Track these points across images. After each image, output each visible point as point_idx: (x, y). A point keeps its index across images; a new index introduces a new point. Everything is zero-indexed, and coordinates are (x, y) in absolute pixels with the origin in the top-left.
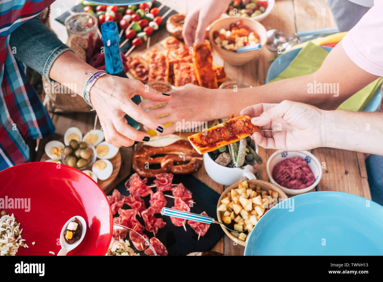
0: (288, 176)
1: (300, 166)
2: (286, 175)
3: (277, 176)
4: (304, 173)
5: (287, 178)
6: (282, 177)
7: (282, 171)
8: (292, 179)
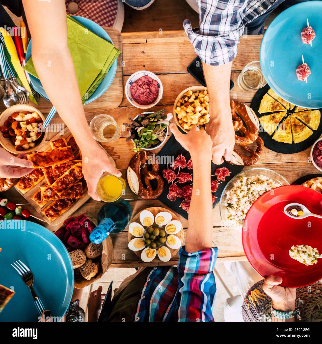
0: (149, 94)
1: (138, 87)
2: (148, 95)
3: (150, 101)
4: (143, 83)
5: (150, 94)
6: (150, 98)
7: (146, 98)
8: (150, 91)
